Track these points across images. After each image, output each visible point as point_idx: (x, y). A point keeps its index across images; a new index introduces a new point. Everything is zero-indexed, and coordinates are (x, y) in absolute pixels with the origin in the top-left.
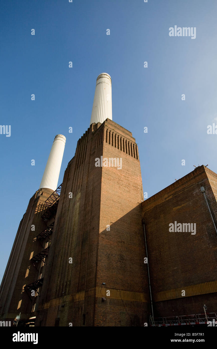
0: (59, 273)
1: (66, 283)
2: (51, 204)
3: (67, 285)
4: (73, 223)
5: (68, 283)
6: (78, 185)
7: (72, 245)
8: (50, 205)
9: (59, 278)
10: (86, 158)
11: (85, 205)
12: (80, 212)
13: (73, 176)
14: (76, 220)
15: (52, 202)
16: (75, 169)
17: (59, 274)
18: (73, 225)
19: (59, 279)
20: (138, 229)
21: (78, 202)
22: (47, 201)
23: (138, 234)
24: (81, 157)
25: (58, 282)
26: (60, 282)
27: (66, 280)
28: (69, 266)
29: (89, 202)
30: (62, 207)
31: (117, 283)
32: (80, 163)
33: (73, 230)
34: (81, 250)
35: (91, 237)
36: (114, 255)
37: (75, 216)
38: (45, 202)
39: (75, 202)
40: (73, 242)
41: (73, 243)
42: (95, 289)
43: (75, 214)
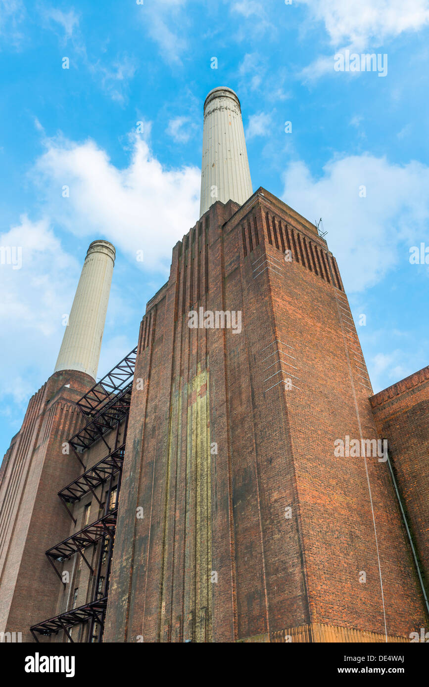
0: (160, 586)
1: (193, 613)
2: (93, 409)
3: (198, 620)
4: (194, 451)
5: (202, 614)
6: (194, 352)
7: (196, 510)
8: (88, 410)
9: (161, 600)
10: (211, 286)
11: (227, 401)
12: (211, 420)
13: (173, 333)
14: (202, 443)
15: (94, 404)
16: (176, 314)
17: (162, 589)
18: (194, 455)
19: (164, 604)
20: (375, 466)
21: (201, 395)
22: (83, 402)
23: (378, 479)
24: (192, 286)
25: (160, 612)
26: (170, 611)
27: (188, 604)
28: (195, 566)
29: (240, 393)
30: (146, 412)
31: (356, 612)
32: (191, 300)
33: (193, 469)
34: (233, 522)
35: (265, 486)
36: (337, 533)
37: (195, 433)
38: (78, 404)
39: (190, 396)
40: (199, 500)
41: (201, 502)
42: (309, 630)
43: (194, 427)
